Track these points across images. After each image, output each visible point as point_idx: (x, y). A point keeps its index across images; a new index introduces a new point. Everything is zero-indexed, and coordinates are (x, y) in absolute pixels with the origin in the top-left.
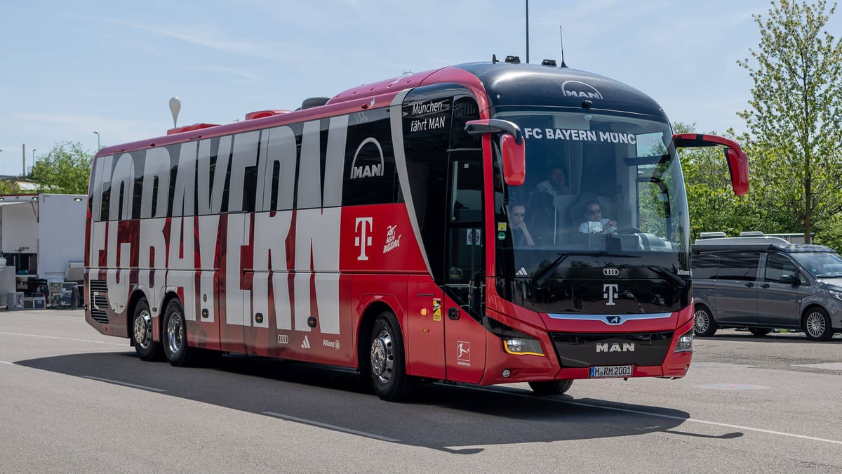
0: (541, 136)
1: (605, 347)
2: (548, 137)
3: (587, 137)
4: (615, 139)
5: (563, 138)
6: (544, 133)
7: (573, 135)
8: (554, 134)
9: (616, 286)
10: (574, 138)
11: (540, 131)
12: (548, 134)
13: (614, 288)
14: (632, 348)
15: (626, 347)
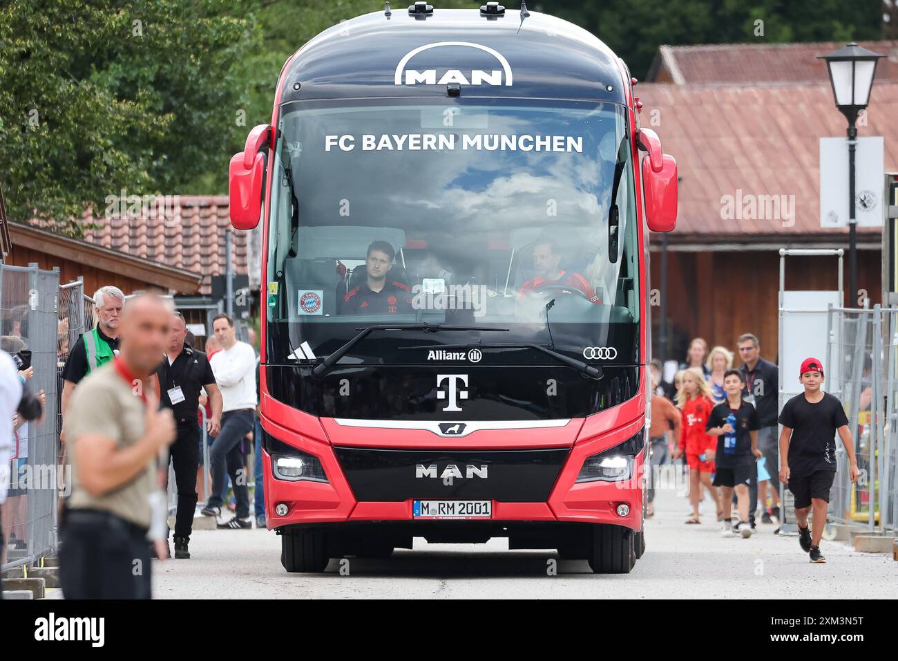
0: (351, 147)
1: (432, 471)
2: (365, 148)
3: (437, 144)
4: (491, 144)
5: (391, 148)
6: (358, 143)
7: (411, 142)
8: (377, 142)
9: (465, 378)
10: (411, 147)
11: (351, 138)
12: (365, 142)
13: (459, 382)
14: (483, 473)
15: (471, 471)
